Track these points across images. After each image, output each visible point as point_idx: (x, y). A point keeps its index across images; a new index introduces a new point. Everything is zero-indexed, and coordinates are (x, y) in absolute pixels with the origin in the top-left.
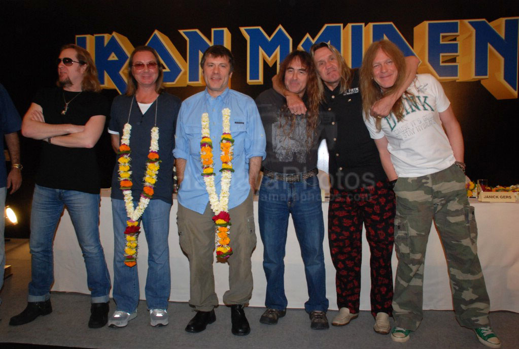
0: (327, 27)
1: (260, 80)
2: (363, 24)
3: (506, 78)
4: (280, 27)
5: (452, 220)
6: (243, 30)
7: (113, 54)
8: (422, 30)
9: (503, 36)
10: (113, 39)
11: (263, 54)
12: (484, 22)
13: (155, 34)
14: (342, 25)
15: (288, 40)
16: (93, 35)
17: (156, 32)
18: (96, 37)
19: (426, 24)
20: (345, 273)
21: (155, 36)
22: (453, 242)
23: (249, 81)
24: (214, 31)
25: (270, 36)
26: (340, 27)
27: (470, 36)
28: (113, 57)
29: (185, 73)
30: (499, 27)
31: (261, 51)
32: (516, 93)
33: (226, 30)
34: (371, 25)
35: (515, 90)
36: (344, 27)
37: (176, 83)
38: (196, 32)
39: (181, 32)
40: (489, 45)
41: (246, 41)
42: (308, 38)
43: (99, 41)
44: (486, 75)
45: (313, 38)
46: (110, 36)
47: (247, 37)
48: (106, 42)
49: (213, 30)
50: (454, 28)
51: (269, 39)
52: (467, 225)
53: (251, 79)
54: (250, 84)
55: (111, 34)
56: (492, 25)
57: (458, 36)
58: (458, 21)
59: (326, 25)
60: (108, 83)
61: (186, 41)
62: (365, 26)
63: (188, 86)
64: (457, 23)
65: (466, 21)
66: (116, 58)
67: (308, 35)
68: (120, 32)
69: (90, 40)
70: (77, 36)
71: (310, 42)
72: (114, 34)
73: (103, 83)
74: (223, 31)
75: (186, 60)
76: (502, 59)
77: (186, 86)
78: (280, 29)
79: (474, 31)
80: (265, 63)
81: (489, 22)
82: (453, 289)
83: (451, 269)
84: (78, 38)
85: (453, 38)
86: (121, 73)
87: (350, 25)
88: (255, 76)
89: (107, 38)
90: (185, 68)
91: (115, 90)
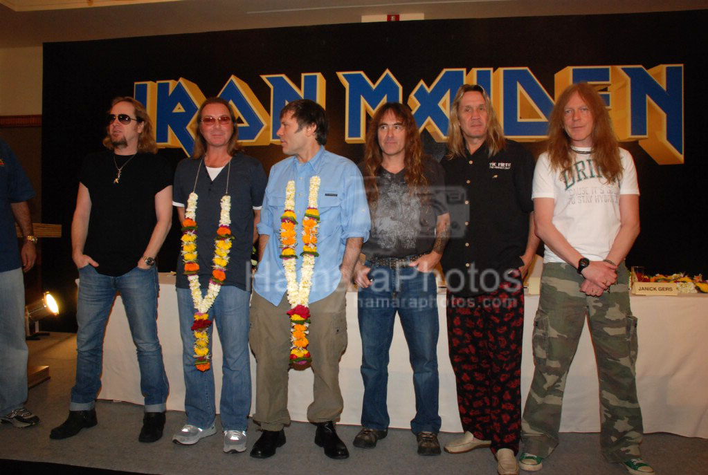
0: (447, 72)
1: (362, 138)
2: (491, 69)
3: (668, 139)
4: (387, 72)
5: (610, 331)
6: (340, 75)
7: (179, 105)
8: (565, 77)
9: (664, 86)
10: (179, 87)
11: (365, 106)
12: (640, 69)
13: (232, 80)
14: (464, 70)
15: (398, 88)
16: (155, 82)
17: (233, 78)
18: (159, 84)
19: (569, 70)
20: (471, 387)
21: (232, 83)
22: (610, 360)
23: (348, 139)
24: (305, 77)
25: (374, 83)
26: (462, 72)
27: (624, 86)
28: (179, 108)
29: (268, 129)
30: (659, 75)
31: (363, 101)
32: (681, 157)
33: (319, 76)
34: (501, 70)
35: (681, 153)
36: (467, 73)
37: (257, 141)
38: (282, 78)
39: (264, 77)
40: (648, 98)
41: (344, 89)
42: (422, 86)
43: (163, 89)
44: (645, 134)
45: (429, 86)
46: (177, 83)
47: (346, 84)
48: (171, 90)
49: (303, 75)
50: (604, 76)
51: (374, 87)
52: (628, 340)
53: (350, 136)
54: (348, 143)
55: (177, 80)
56: (651, 72)
57: (609, 85)
58: (609, 67)
59: (445, 70)
60: (173, 141)
61: (269, 89)
62: (494, 71)
63: (272, 145)
64: (608, 69)
65: (619, 68)
66: (182, 110)
67: (422, 83)
68: (189, 78)
69: (152, 87)
70: (136, 83)
71: (425, 91)
72: (181, 80)
73: (166, 140)
74: (316, 76)
75: (269, 112)
76: (664, 115)
77: (268, 144)
78: (387, 75)
79: (629, 79)
80: (368, 116)
81: (647, 68)
82: (603, 416)
83: (604, 392)
84: (137, 85)
85: (604, 87)
86: (188, 128)
87: (474, 71)
88: (355, 132)
89: (172, 84)
90: (268, 122)
91: (181, 149)
